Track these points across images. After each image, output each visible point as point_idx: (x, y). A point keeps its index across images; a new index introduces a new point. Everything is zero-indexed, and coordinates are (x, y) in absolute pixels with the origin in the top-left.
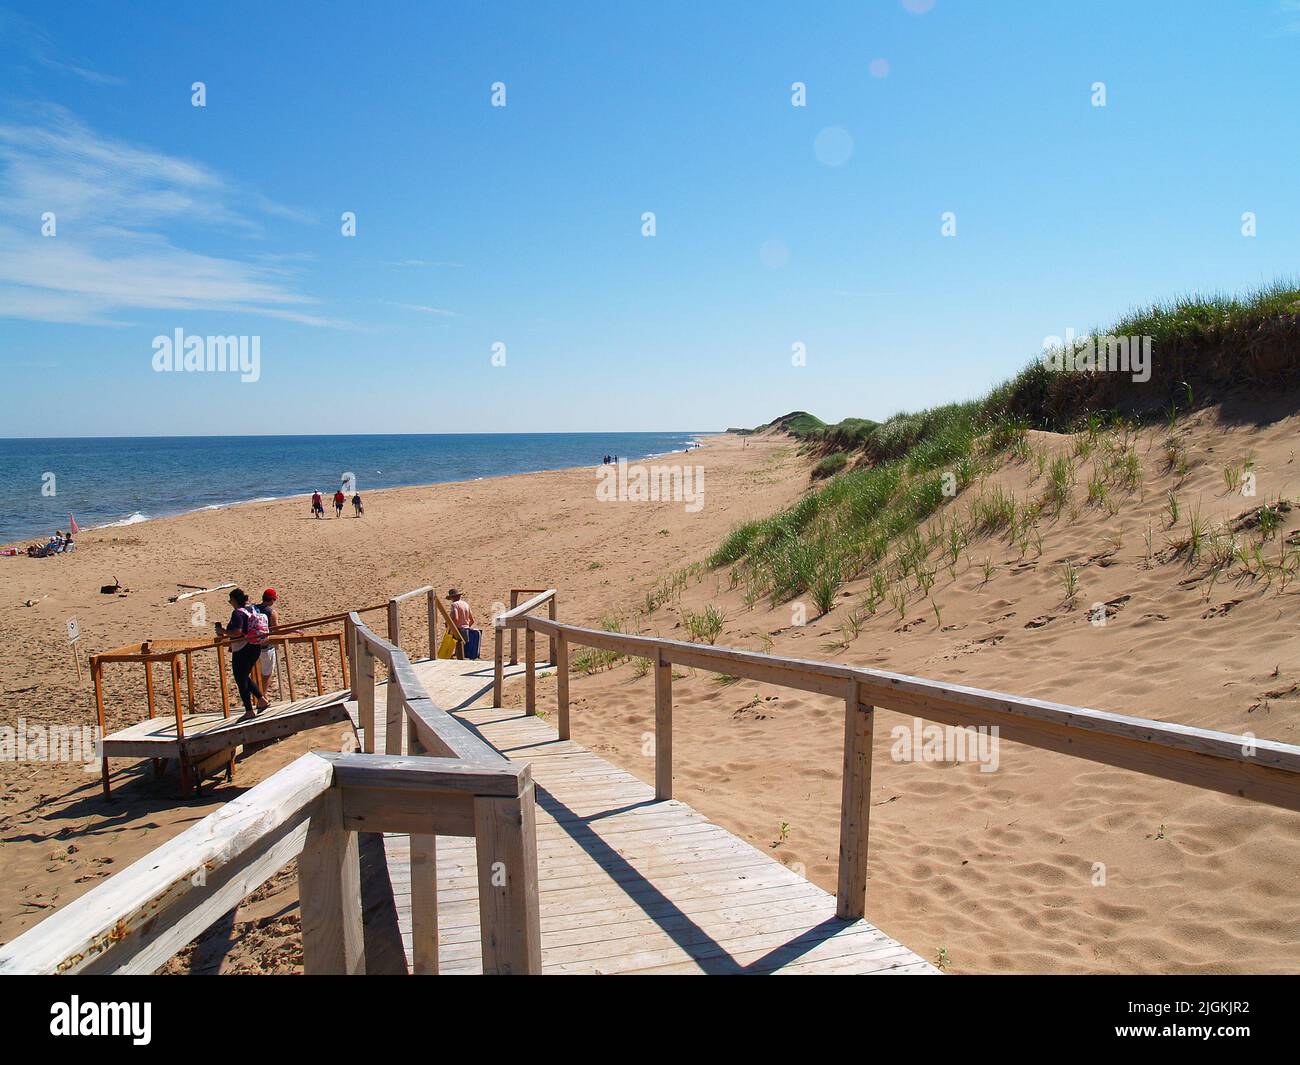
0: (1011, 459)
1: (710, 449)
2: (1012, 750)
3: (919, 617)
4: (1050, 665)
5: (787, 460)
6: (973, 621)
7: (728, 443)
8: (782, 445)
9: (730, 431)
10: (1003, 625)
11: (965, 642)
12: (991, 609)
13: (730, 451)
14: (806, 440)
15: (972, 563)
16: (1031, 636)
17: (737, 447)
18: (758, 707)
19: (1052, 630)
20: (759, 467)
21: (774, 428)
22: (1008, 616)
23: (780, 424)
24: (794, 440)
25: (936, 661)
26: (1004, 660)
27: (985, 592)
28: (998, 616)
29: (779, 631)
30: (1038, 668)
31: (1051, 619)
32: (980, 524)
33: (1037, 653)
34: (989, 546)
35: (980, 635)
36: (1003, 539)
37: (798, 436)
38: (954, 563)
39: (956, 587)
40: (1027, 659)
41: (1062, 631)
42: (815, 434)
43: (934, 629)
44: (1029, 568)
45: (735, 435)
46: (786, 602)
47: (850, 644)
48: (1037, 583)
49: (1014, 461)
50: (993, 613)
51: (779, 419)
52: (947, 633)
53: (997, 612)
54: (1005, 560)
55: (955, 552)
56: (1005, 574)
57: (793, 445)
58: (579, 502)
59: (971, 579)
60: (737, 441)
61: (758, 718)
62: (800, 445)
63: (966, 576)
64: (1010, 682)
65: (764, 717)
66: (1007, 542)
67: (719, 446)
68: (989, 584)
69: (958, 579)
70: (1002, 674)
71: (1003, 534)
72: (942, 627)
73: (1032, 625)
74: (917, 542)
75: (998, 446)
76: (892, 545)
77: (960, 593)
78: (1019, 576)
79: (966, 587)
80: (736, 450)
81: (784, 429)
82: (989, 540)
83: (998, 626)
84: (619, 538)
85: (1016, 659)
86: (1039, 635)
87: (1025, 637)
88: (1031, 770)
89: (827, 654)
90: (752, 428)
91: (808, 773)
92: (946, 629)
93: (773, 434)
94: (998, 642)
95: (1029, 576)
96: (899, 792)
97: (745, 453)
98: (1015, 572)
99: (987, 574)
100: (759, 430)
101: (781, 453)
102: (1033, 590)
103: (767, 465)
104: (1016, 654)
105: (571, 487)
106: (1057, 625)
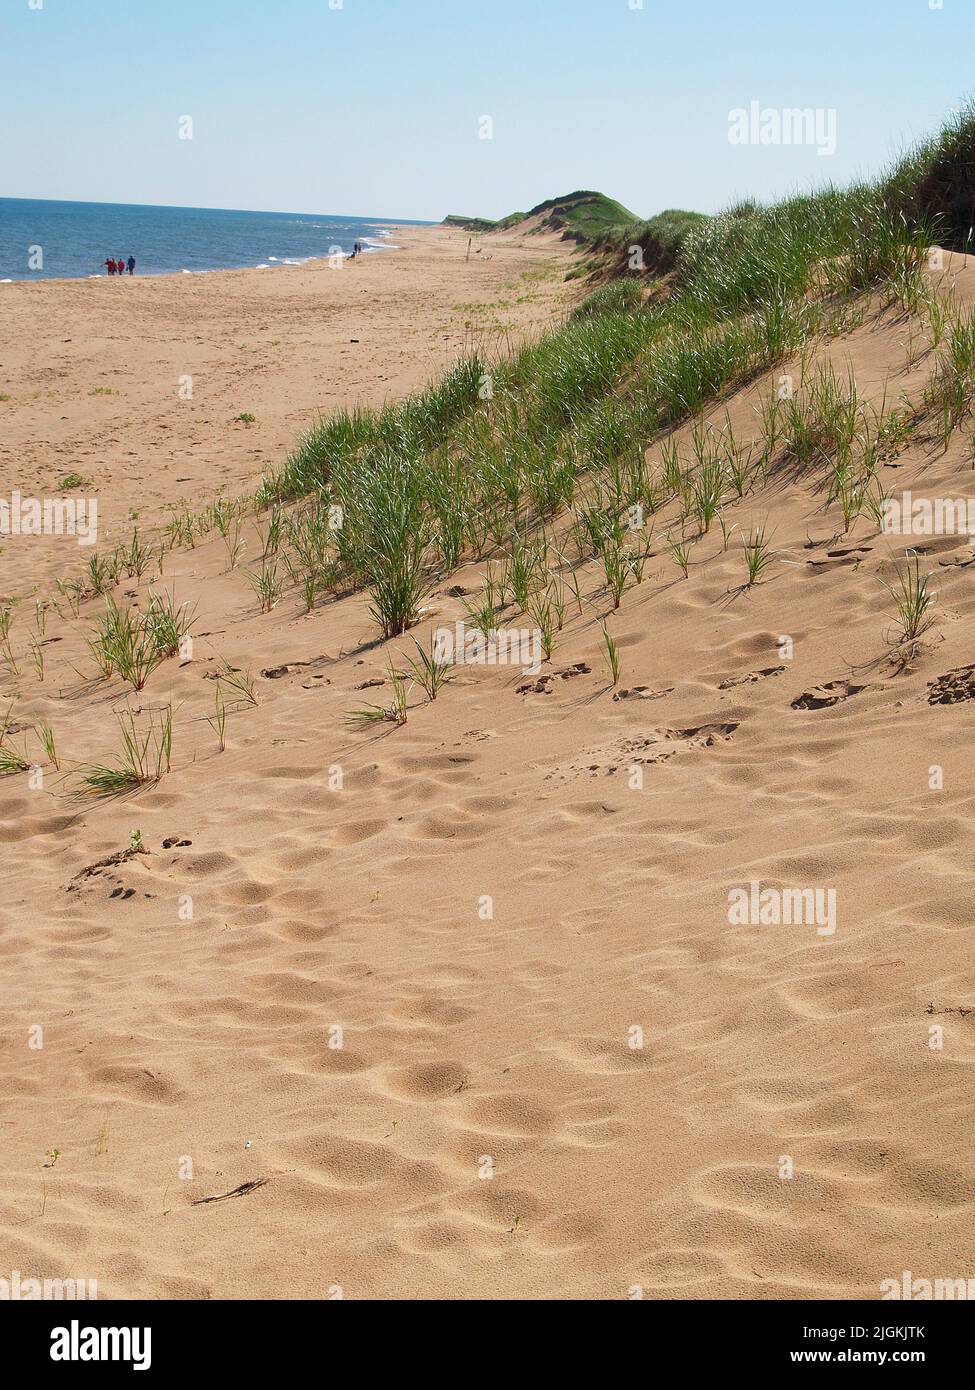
0: (884, 310)
1: (402, 254)
2: (602, 1058)
3: (579, 660)
4: (802, 813)
5: (544, 287)
6: (688, 681)
7: (439, 244)
8: (548, 256)
9: (451, 221)
10: (749, 696)
11: (647, 731)
12: (738, 654)
13: (442, 260)
14: (593, 250)
15: (732, 539)
16: (793, 731)
17: (455, 255)
18: (134, 866)
19: (845, 719)
20: (486, 297)
21: (536, 221)
22: (766, 672)
23: (548, 214)
24: (572, 245)
25: (568, 774)
26: (709, 788)
27: (740, 610)
28: (743, 672)
29: (284, 670)
30: (774, 820)
31: (853, 690)
32: (779, 450)
33: (788, 777)
34: (785, 501)
35: (688, 717)
36: (820, 487)
37: (580, 239)
38: (701, 534)
39: (681, 596)
40: (759, 793)
41: (862, 724)
42: (609, 239)
43: (599, 694)
44: (848, 562)
45: (459, 230)
46: (339, 597)
47: (409, 714)
48: (851, 599)
49: (889, 316)
50: (739, 663)
51: (547, 204)
52: (625, 703)
53: (746, 662)
54: (803, 538)
55: (706, 511)
56: (792, 572)
57: (569, 256)
58: (99, 345)
59: (722, 577)
60: (458, 242)
61: (116, 893)
62: (579, 257)
63: (711, 569)
64: (696, 853)
65: (130, 893)
66: (824, 495)
67: (423, 250)
68: (754, 591)
69: (694, 576)
70: (690, 826)
71: (820, 475)
72: (616, 690)
73: (807, 701)
74: (637, 482)
75: (861, 281)
76: (584, 484)
77: (684, 610)
78: (821, 579)
79: (704, 595)
80: (452, 261)
81: (556, 225)
82: (791, 488)
83: (735, 698)
84: (151, 425)
85: (738, 789)
86: (810, 729)
87: (782, 732)
88: (616, 1132)
89: (354, 737)
90: (495, 217)
91: (109, 1076)
92: (624, 694)
93: (533, 232)
94: (719, 738)
95: (843, 579)
96: (276, 1164)
97: (468, 268)
98: (817, 567)
99: (754, 569)
100: (507, 224)
101: (535, 271)
102: (841, 614)
103: (503, 295)
104: (743, 776)
105: (94, 314)
106: (860, 707)
